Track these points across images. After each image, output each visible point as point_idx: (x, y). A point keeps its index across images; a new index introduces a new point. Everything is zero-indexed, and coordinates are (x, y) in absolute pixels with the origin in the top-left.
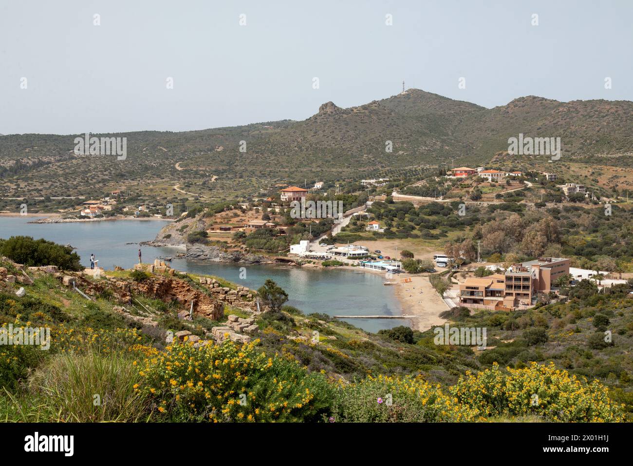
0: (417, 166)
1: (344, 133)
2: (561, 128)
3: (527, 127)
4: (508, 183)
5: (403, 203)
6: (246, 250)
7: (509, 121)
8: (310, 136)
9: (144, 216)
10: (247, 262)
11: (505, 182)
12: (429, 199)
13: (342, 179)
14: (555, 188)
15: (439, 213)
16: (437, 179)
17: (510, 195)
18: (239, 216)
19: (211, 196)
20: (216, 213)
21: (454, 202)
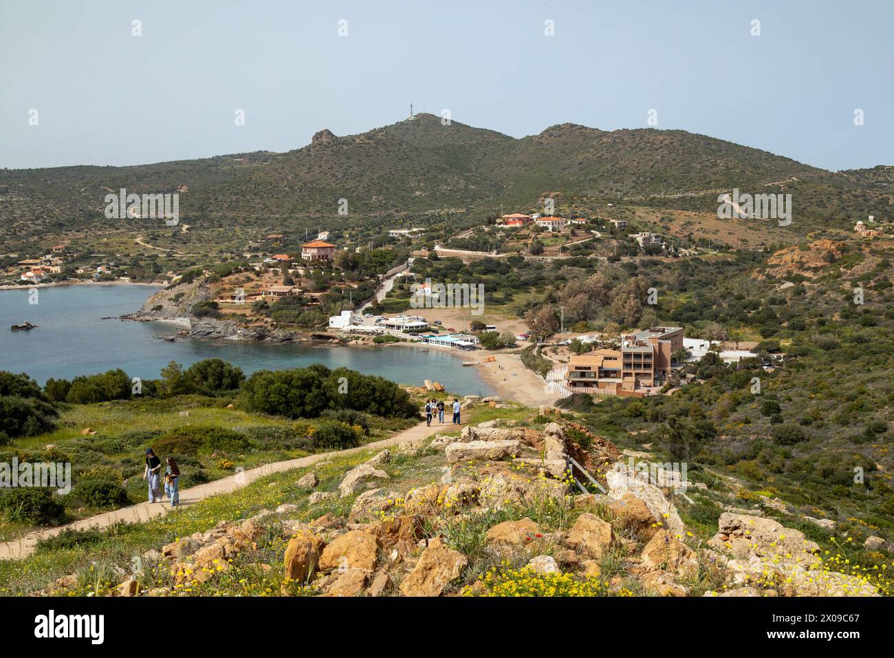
0: (439, 210)
1: (346, 169)
2: (607, 163)
3: (566, 161)
4: (573, 233)
5: (449, 259)
6: (272, 325)
7: (544, 154)
8: (303, 173)
9: (107, 279)
10: (275, 340)
11: (568, 231)
12: (480, 253)
13: (350, 227)
14: (627, 238)
15: (495, 272)
16: (486, 229)
17: (577, 248)
18: (252, 280)
19: (187, 251)
20: (222, 276)
21: (512, 257)
